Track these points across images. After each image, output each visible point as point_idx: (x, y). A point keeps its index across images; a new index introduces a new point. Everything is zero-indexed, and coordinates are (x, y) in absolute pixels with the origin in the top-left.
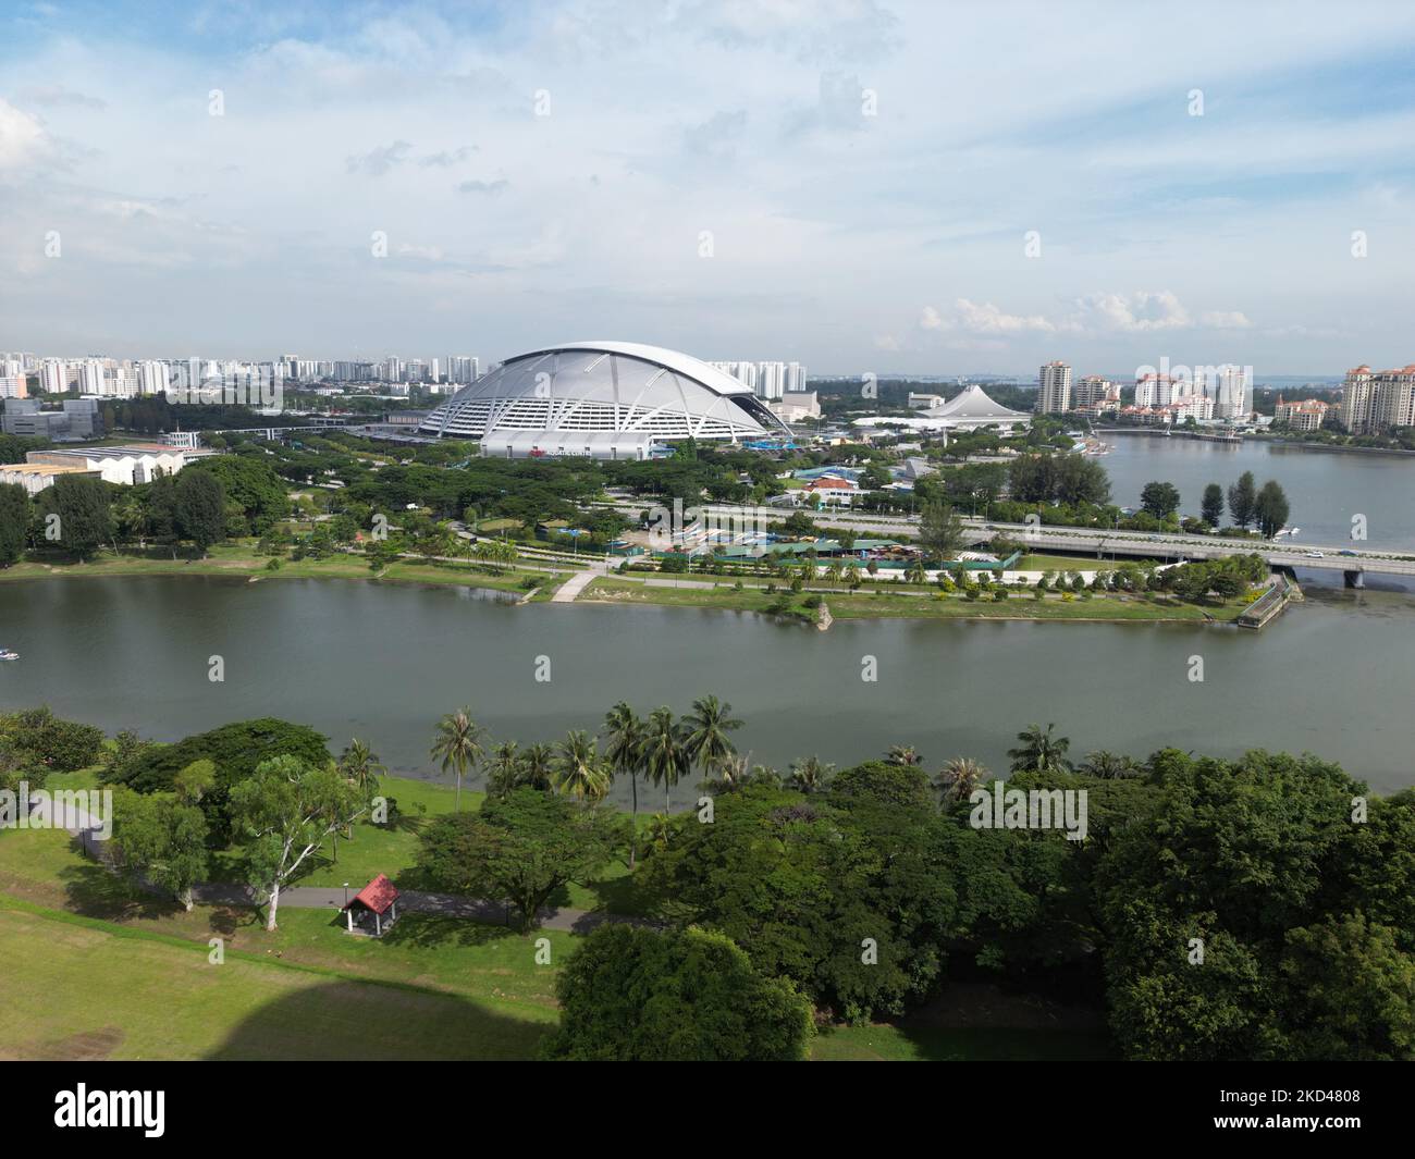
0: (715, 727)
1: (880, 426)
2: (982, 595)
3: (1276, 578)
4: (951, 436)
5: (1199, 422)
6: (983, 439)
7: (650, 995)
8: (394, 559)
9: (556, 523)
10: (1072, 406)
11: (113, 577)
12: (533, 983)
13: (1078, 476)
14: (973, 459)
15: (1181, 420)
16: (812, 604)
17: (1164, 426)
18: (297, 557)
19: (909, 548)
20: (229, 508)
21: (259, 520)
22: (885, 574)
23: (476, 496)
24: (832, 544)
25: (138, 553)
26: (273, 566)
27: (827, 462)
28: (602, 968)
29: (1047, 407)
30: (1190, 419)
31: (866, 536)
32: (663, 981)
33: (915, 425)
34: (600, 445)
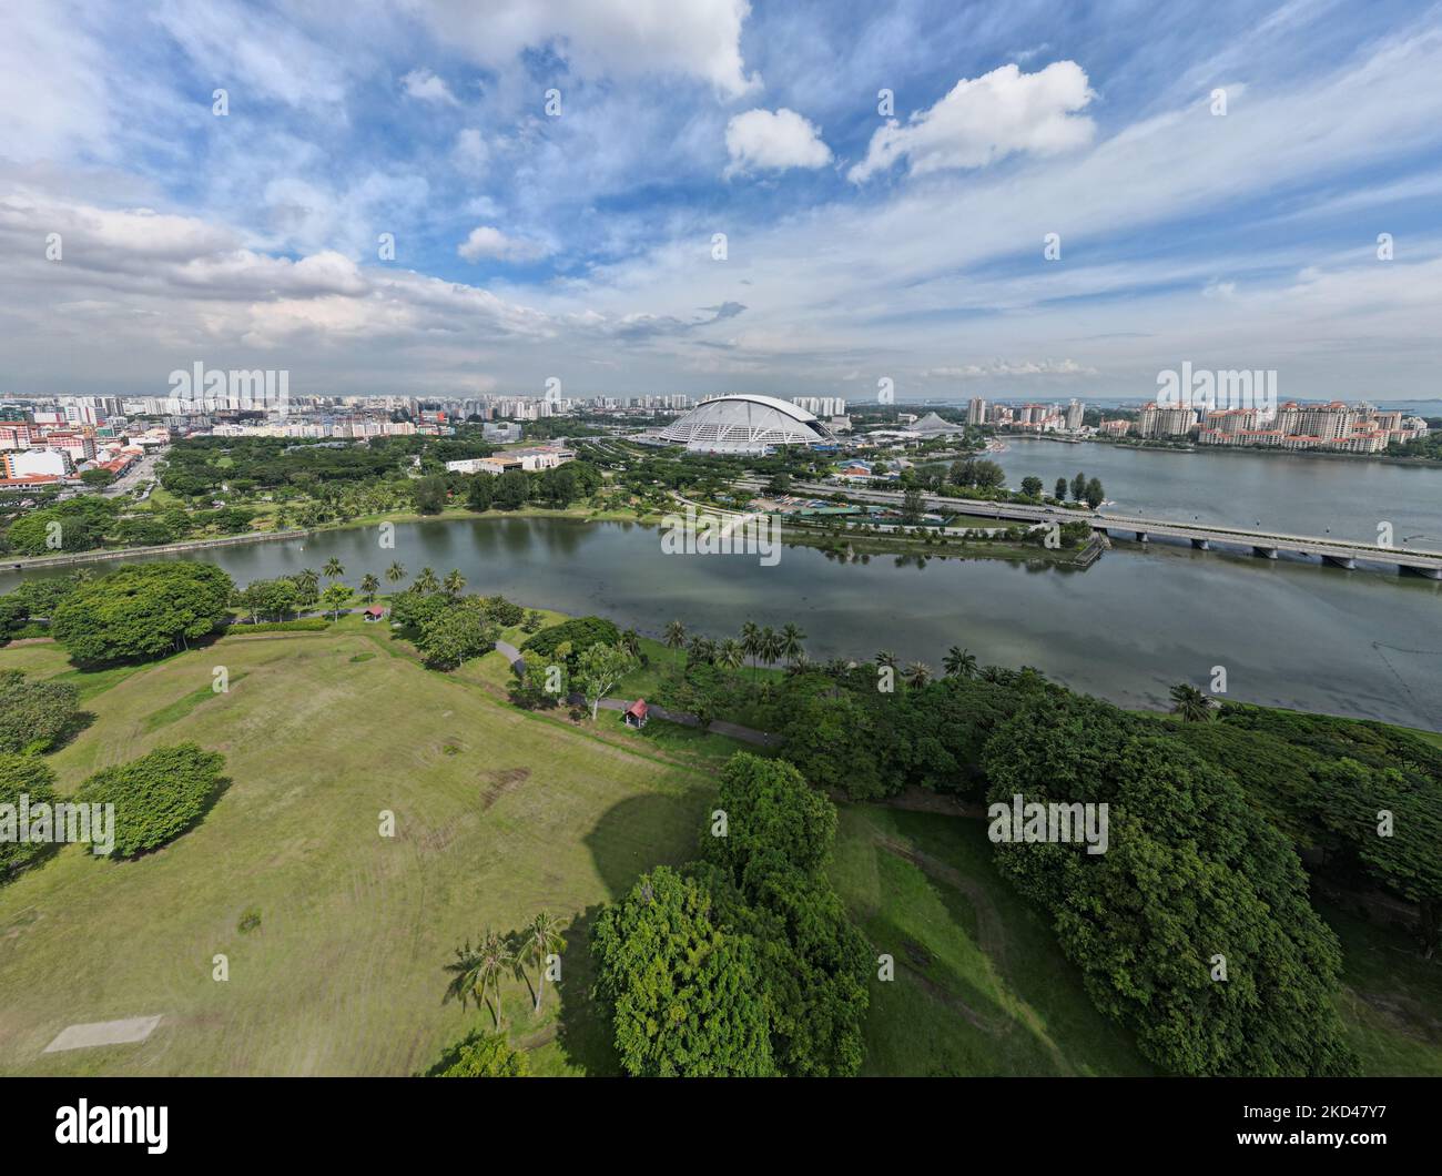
0: (793, 638)
1: (883, 436)
2: (934, 542)
3: (1095, 535)
4: (921, 441)
5: (1057, 430)
6: (937, 444)
7: (759, 797)
8: (648, 511)
9: (721, 493)
10: (986, 420)
11: (527, 517)
12: (707, 762)
13: (987, 473)
14: (932, 454)
15: (1047, 429)
16: (844, 545)
17: (1037, 433)
18: (606, 509)
19: (897, 512)
20: (577, 485)
21: (590, 490)
22: (884, 528)
23: (684, 479)
24: (855, 508)
25: (538, 506)
26: (595, 514)
27: (854, 457)
28: (737, 779)
29: (972, 421)
30: (1052, 429)
31: (875, 504)
32: (766, 791)
33: (902, 435)
34: (742, 449)
